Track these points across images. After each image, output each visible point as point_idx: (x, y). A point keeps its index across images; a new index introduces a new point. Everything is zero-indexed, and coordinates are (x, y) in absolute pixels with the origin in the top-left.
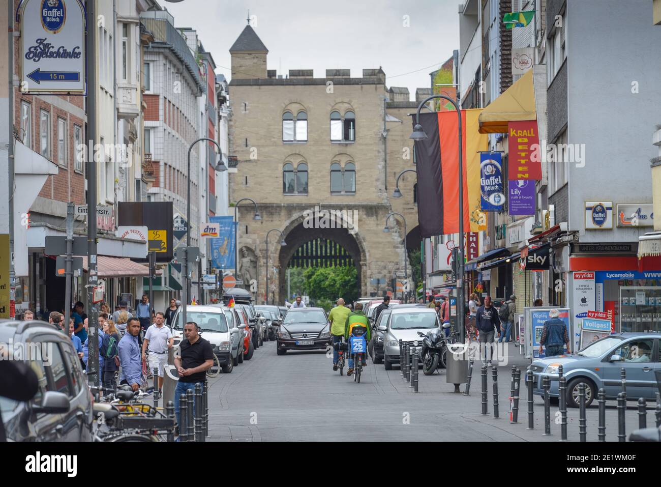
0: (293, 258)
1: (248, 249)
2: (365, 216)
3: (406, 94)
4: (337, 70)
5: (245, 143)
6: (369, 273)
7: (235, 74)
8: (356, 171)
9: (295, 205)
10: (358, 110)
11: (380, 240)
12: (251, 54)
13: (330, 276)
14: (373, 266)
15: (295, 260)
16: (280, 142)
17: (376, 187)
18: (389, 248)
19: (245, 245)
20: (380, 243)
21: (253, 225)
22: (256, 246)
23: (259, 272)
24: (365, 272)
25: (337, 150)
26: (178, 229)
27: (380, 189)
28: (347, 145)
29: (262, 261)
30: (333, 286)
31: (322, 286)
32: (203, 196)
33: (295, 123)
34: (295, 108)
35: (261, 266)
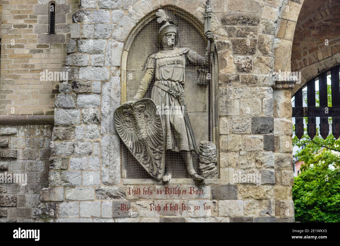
35: (228, 82)
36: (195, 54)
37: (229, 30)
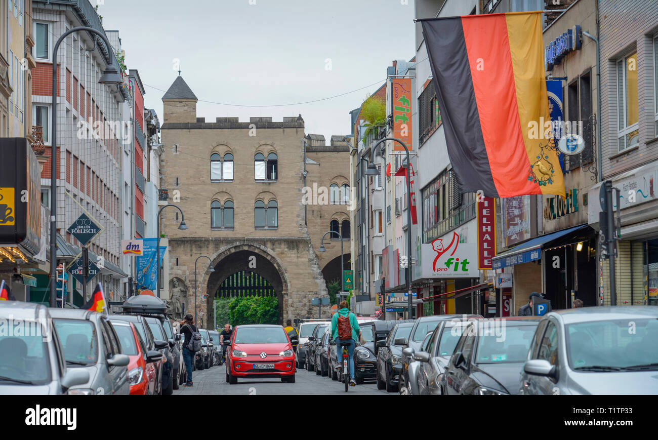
0: (220, 288)
1: (179, 280)
2: (286, 249)
3: (323, 141)
4: (260, 118)
5: (176, 182)
6: (290, 302)
7: (167, 120)
8: (278, 207)
9: (222, 239)
10: (280, 151)
11: (301, 272)
12: (181, 102)
13: (252, 307)
14: (294, 295)
15: (222, 291)
16: (209, 182)
17: (297, 222)
18: (309, 279)
19: (176, 276)
20: (301, 274)
21: (183, 258)
22: (185, 277)
23: (189, 301)
24: (287, 301)
25: (261, 188)
26: (83, 231)
27: (301, 225)
28: (270, 184)
29: (191, 291)
30: (254, 315)
31: (245, 316)
32: (127, 213)
33: (222, 164)
34: (222, 150)
35: (191, 296)
36: (183, 289)
37: (191, 283)
